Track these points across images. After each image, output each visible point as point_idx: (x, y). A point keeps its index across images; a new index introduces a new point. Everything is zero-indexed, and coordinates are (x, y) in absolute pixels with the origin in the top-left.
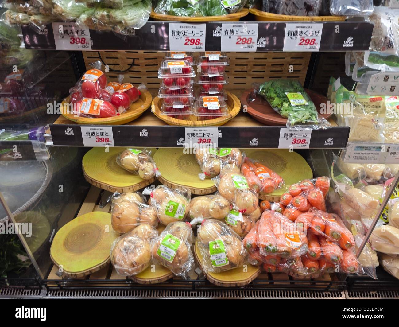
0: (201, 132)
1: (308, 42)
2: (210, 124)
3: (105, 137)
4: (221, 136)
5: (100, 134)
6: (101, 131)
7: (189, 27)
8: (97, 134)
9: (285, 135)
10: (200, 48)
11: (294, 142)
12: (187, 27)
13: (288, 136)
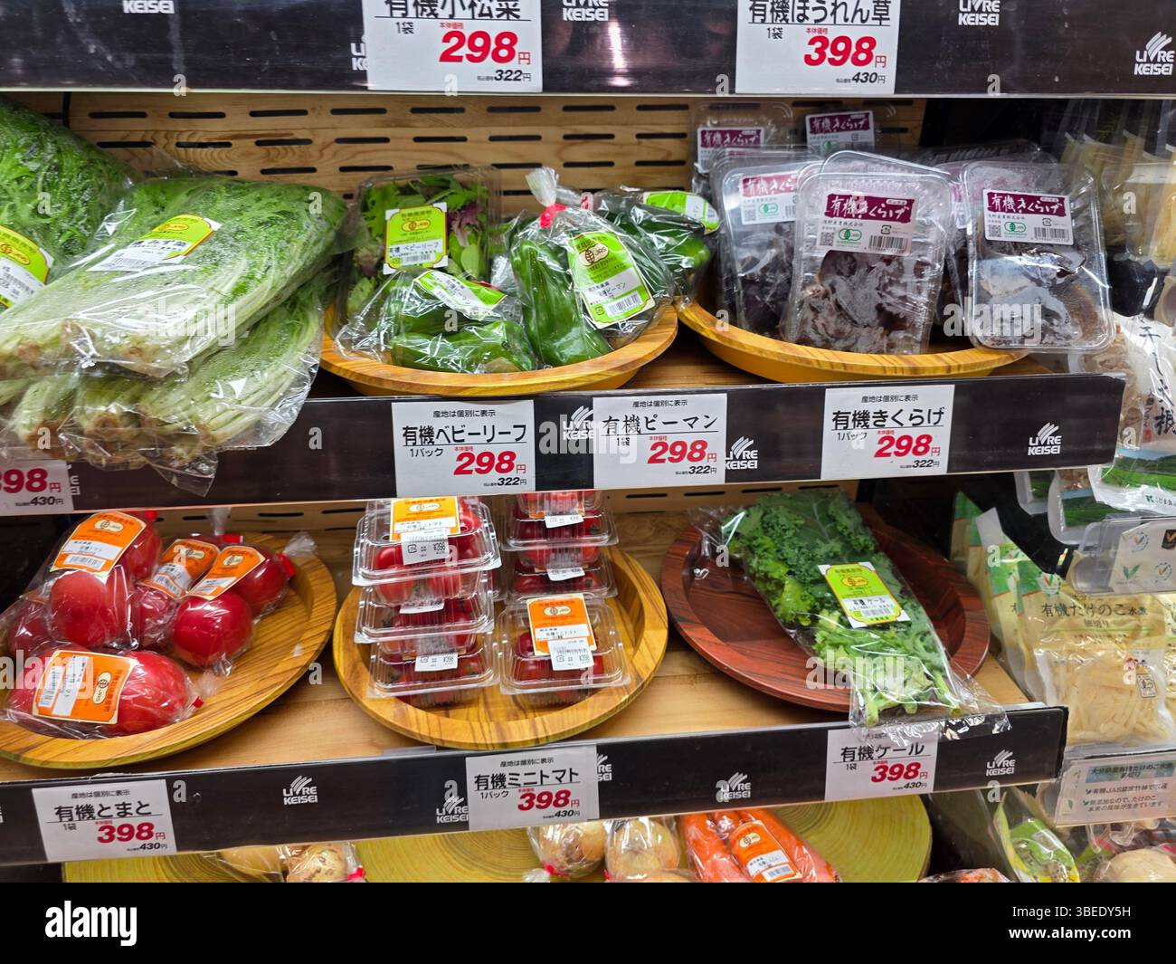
0: (529, 768)
1: (906, 446)
2: (563, 733)
3: (135, 821)
4: (608, 777)
5: (114, 811)
6: (120, 800)
7: (469, 413)
8: (103, 813)
9: (844, 754)
10: (516, 481)
11: (879, 777)
12: (461, 414)
13: (857, 757)
